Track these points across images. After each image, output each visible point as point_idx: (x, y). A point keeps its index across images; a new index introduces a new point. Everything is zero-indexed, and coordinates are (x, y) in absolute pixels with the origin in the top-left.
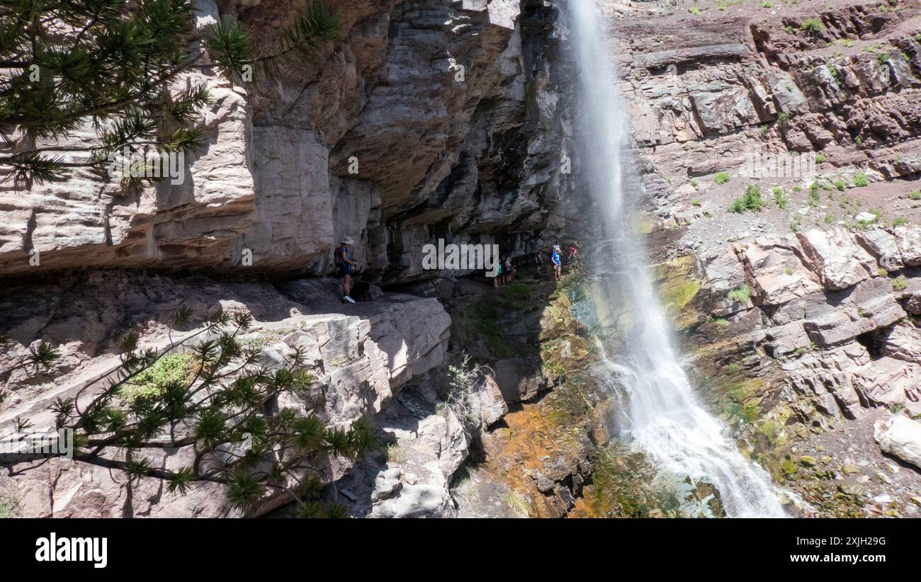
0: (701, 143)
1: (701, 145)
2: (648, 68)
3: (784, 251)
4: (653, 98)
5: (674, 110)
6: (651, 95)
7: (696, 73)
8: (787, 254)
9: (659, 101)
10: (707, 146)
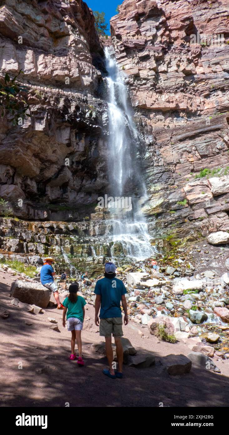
0: (201, 161)
1: (200, 161)
2: (179, 140)
3: (200, 186)
4: (179, 149)
5: (188, 152)
6: (178, 148)
7: (200, 138)
8: (203, 187)
9: (182, 150)
10: (202, 161)
